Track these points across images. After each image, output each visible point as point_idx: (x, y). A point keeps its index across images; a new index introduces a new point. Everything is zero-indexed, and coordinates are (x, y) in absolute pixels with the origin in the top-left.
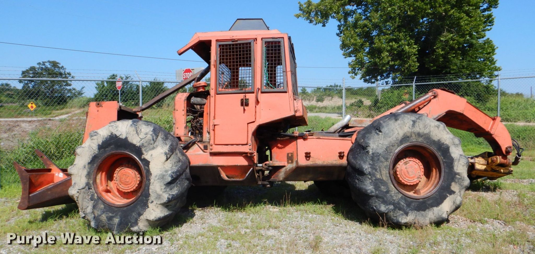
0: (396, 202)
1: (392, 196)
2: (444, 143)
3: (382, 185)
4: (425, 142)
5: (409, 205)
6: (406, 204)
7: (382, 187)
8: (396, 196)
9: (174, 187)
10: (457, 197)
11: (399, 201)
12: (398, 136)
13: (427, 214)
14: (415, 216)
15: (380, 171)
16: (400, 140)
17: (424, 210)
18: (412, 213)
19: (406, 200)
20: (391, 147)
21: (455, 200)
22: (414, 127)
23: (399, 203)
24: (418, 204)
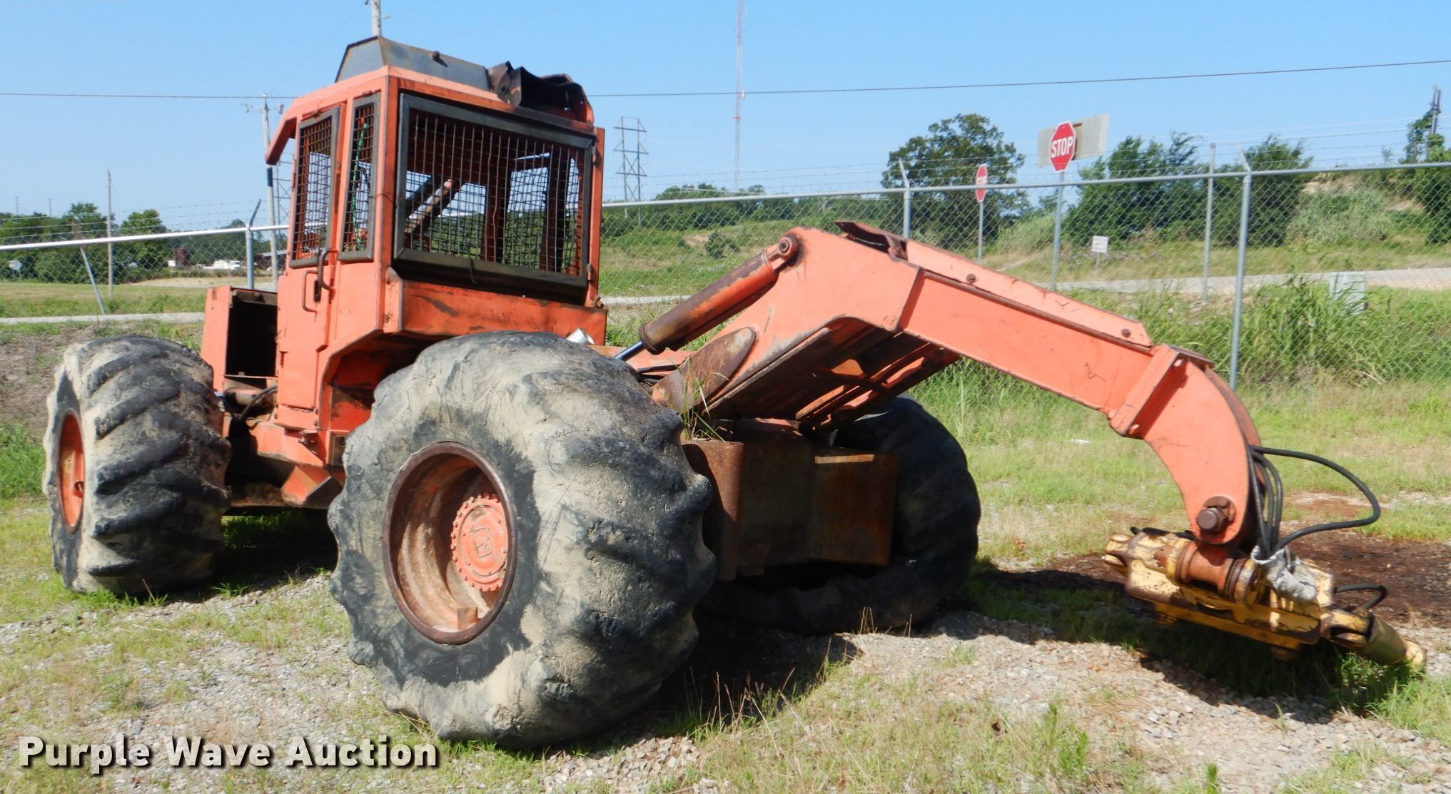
0: (381, 634)
1: (375, 615)
2: (520, 454)
3: (358, 574)
4: (475, 444)
5: (411, 655)
6: (406, 650)
7: (359, 580)
8: (386, 619)
9: (117, 502)
10: (531, 663)
11: (389, 634)
12: (408, 417)
13: (448, 696)
14: (420, 697)
15: (359, 527)
16: (413, 431)
17: (445, 684)
18: (414, 683)
19: (408, 637)
20: (391, 453)
21: (526, 672)
22: (450, 389)
23: (387, 642)
24: (437, 659)
